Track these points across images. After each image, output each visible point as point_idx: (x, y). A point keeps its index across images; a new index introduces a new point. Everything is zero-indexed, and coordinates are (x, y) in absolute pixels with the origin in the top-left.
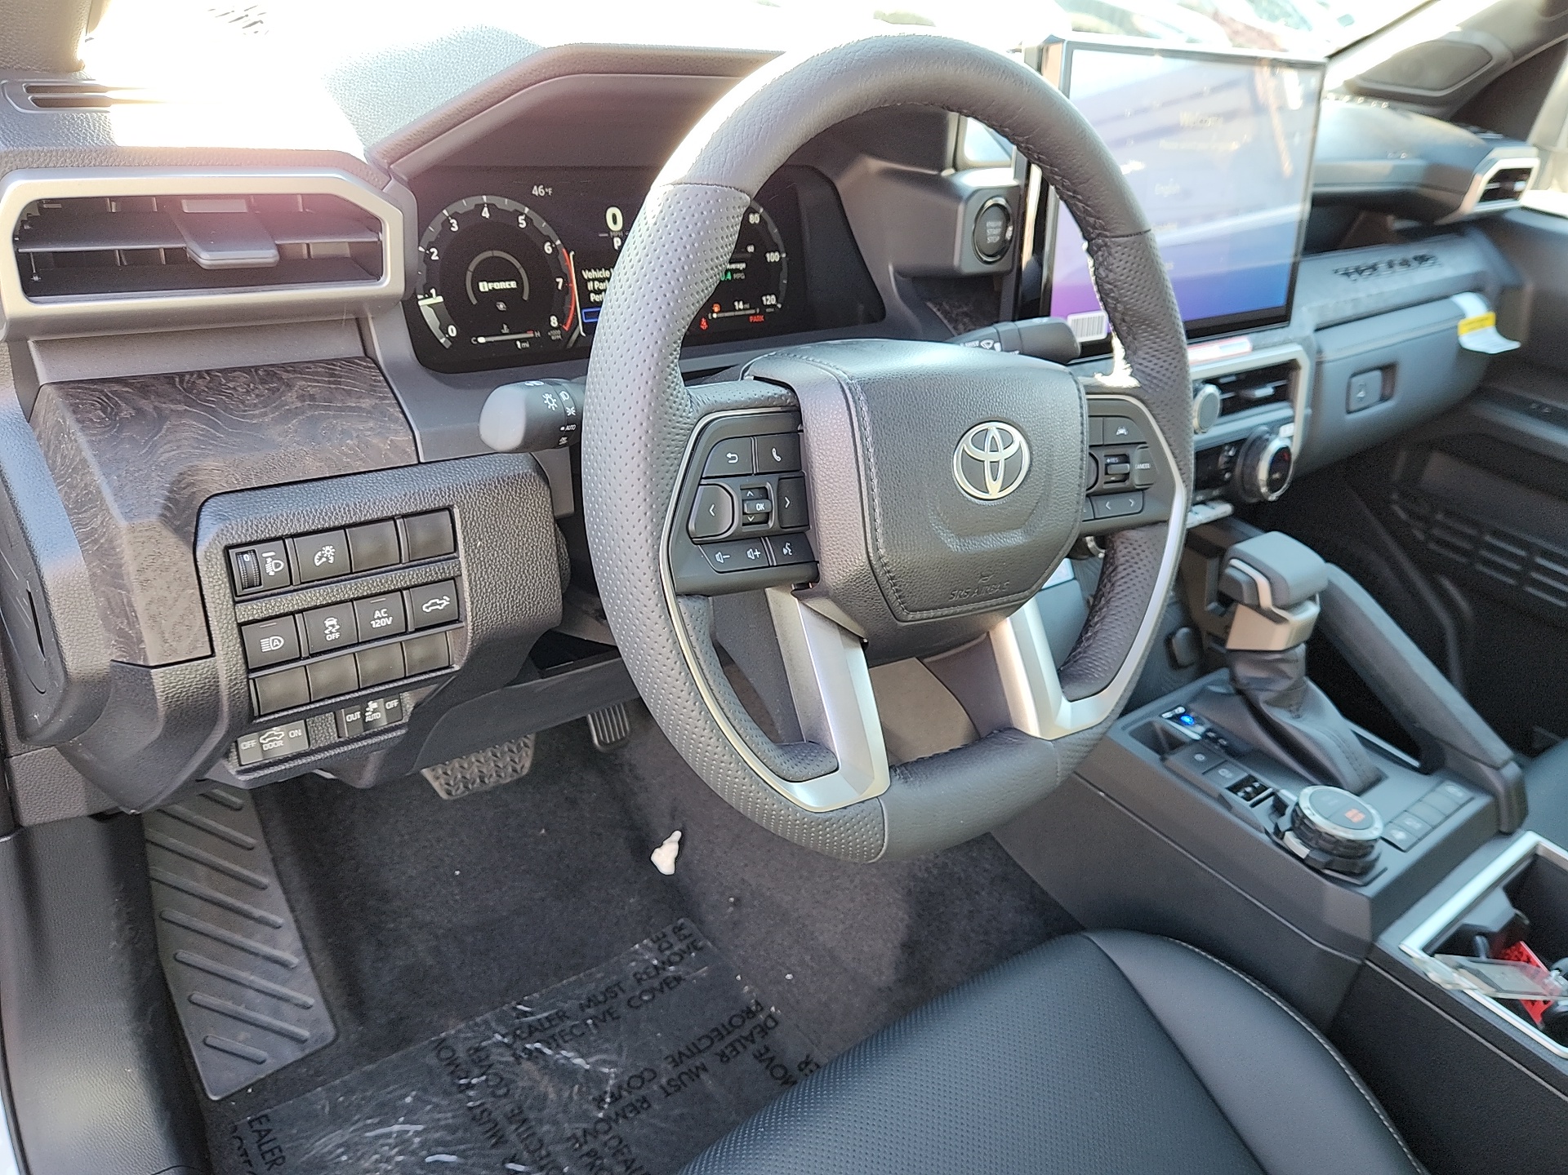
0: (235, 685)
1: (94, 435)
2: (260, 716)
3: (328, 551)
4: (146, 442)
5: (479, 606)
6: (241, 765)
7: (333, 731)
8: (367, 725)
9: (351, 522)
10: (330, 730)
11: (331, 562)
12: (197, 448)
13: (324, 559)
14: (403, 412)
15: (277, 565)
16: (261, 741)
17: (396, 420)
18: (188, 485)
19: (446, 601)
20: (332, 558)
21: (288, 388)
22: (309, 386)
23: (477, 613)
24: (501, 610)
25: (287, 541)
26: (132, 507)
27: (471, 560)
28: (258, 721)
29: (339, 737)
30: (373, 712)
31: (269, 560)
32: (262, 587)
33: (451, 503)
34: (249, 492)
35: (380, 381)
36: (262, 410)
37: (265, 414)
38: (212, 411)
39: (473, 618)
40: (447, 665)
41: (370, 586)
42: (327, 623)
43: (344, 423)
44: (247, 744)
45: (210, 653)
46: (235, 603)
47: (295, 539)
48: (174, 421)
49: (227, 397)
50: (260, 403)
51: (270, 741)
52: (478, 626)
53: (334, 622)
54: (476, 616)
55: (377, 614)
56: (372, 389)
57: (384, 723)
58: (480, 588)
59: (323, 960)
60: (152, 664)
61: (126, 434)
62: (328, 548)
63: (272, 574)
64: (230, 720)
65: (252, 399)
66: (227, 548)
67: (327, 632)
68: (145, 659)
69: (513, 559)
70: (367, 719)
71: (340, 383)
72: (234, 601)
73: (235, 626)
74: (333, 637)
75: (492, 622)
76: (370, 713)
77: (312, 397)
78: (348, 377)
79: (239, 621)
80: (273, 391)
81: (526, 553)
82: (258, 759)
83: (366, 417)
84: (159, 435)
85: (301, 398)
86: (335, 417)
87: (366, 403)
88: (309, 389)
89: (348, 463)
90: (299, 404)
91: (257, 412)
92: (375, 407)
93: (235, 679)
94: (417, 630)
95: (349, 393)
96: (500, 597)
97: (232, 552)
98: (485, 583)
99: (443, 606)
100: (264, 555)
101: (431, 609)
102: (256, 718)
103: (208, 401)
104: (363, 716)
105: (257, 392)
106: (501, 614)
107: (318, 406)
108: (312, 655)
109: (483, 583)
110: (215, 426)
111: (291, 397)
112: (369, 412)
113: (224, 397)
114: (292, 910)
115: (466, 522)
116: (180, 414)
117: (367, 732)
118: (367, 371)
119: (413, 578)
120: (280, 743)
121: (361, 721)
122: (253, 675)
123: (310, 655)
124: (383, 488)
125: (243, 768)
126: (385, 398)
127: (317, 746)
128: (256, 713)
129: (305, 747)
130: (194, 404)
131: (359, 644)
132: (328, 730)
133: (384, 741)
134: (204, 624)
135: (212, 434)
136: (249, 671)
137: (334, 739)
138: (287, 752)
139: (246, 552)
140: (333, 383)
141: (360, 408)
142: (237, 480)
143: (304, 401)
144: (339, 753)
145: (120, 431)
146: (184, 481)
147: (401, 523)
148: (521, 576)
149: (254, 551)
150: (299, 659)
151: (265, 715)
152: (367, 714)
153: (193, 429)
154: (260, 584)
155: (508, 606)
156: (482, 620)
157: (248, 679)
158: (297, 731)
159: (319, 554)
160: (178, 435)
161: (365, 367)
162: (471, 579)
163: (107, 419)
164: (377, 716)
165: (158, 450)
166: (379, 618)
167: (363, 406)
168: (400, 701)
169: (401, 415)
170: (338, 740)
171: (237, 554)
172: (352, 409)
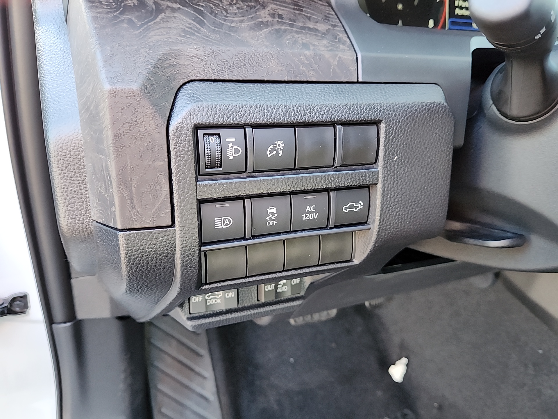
0: (188, 255)
1: (99, 13)
2: (206, 284)
3: (279, 145)
4: (142, 25)
5: (387, 213)
6: (190, 313)
7: (254, 296)
8: (277, 294)
9: (301, 121)
10: (253, 295)
11: (280, 155)
12: (183, 36)
13: (275, 152)
14: (348, 37)
15: (236, 151)
16: (207, 298)
17: (344, 43)
18: (171, 65)
19: (360, 205)
20: (281, 152)
21: (262, 7)
22: (279, 9)
23: (384, 218)
24: (402, 218)
25: (247, 129)
26: (118, 74)
27: (388, 171)
28: (204, 287)
29: (258, 300)
30: (283, 286)
31: (231, 145)
32: (221, 169)
33: (381, 119)
34: (221, 83)
35: (332, 15)
36: (240, 18)
37: (241, 22)
38: (200, 13)
39: (380, 223)
40: (349, 259)
41: (308, 182)
42: (269, 211)
43: (304, 38)
44: (196, 299)
45: (170, 224)
46: (197, 181)
47: (253, 129)
48: (168, 13)
49: (215, 5)
50: (240, 13)
51: (211, 299)
52: (383, 229)
53: (274, 210)
54: (383, 221)
55: (308, 209)
56: (326, 18)
57: (288, 295)
58: (390, 197)
59: (225, 399)
60: (119, 227)
61: (127, 16)
62: (279, 142)
63: (231, 158)
64: (181, 285)
65: (233, 9)
66: (197, 128)
67: (268, 218)
68: (115, 222)
69: (418, 176)
70: (279, 290)
71: (302, 11)
72: (196, 178)
73: (195, 201)
74: (271, 223)
75: (393, 228)
76: (281, 286)
77: (280, 16)
78: (308, 8)
79: (199, 198)
80: (251, 7)
81: (429, 173)
82: (202, 310)
83: (322, 37)
84: (154, 22)
85: (273, 15)
86: (297, 32)
87: (322, 27)
88: (278, 10)
89: (304, 71)
90: (270, 19)
91: (236, 19)
92: (328, 31)
93: (190, 250)
94: (336, 227)
95: (309, 18)
96: (403, 208)
97: (201, 132)
98: (395, 193)
99: (357, 209)
100: (227, 140)
101: (348, 210)
102: (203, 285)
103: (199, 5)
104: (276, 288)
105: (238, 6)
106: (401, 222)
107: (285, 23)
108: (254, 237)
109: (393, 193)
110: (201, 23)
111: (264, 15)
112: (324, 34)
113: (211, 5)
114: (214, 369)
115: (389, 137)
116: (173, 10)
117: (277, 299)
118: (323, 7)
119: (341, 180)
120: (219, 301)
121: (274, 290)
122: (203, 248)
123: (252, 236)
124: (329, 97)
125: (191, 316)
126: (335, 26)
127: (243, 305)
128: (203, 281)
129: (234, 306)
130: (187, 5)
131: (290, 232)
132: (251, 294)
133: (287, 307)
134: (169, 196)
135: (197, 28)
136: (202, 243)
137: (255, 302)
138: (223, 308)
139: (212, 135)
140: (298, 10)
141: (317, 30)
142: (212, 70)
143: (274, 17)
144: (257, 313)
145: (122, 13)
146: (167, 62)
147: (339, 130)
148: (421, 192)
149: (219, 135)
150: (243, 239)
151: (210, 284)
152: (279, 286)
153: (183, 22)
154: (220, 167)
155: (407, 216)
156: (387, 226)
157: (200, 251)
158: (232, 294)
159: (272, 147)
160: (169, 24)
161: (321, 5)
162: (385, 189)
163: (114, 4)
164: (285, 289)
165: (150, 32)
166: (309, 213)
167: (319, 29)
168: (301, 281)
169: (348, 40)
170: (257, 303)
171: (205, 135)
172: (310, 29)
